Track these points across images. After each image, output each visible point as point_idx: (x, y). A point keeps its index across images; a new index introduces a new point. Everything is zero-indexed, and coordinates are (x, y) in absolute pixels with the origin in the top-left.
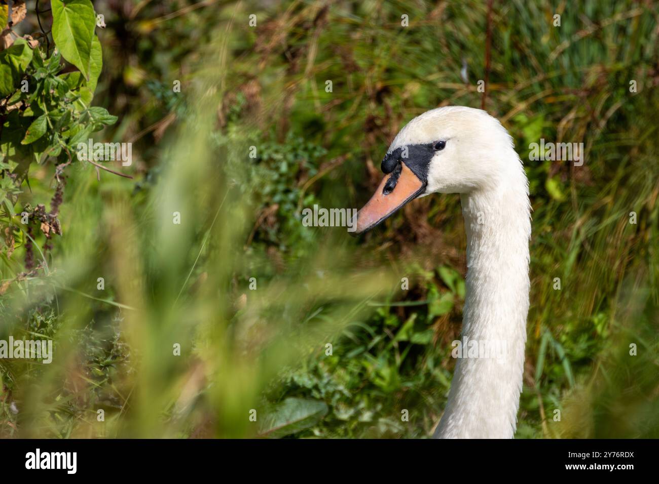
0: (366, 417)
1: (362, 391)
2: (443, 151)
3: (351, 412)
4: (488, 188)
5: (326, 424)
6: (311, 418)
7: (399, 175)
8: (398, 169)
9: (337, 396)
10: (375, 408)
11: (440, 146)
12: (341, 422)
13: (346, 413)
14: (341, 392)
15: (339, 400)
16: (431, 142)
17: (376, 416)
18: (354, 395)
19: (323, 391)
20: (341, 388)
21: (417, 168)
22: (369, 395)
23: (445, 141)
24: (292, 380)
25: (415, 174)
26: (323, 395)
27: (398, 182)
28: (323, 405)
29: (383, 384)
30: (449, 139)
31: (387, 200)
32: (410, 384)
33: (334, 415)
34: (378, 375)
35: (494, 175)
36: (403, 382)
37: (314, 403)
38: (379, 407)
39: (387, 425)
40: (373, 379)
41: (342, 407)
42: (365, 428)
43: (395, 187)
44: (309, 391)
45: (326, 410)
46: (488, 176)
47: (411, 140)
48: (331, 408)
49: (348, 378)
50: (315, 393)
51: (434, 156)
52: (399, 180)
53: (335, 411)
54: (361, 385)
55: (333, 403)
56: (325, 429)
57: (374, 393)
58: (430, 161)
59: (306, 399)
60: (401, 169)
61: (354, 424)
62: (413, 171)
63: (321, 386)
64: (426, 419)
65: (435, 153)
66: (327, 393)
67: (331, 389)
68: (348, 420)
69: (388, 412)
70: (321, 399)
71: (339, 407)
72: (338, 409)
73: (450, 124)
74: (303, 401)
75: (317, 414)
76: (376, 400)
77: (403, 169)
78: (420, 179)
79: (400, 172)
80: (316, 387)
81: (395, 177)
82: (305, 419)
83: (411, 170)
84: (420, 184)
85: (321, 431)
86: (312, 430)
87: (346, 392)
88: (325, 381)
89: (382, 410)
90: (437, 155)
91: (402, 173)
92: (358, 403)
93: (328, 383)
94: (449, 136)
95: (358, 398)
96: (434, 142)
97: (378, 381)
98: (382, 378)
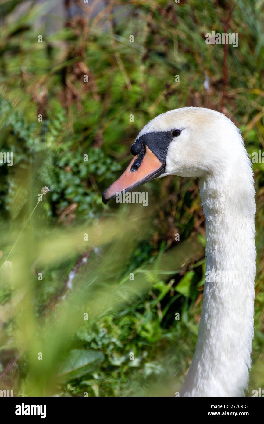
0: (135, 362)
1: (131, 341)
2: (178, 137)
3: (123, 359)
4: (217, 173)
5: (103, 369)
6: (90, 365)
7: (144, 156)
8: (143, 152)
9: (112, 347)
10: (142, 355)
11: (176, 133)
12: (115, 368)
13: (118, 359)
14: (114, 344)
15: (113, 350)
16: (169, 130)
17: (143, 362)
18: (125, 345)
19: (100, 343)
20: (114, 340)
21: (158, 151)
22: (137, 345)
23: (181, 129)
24: (76, 335)
25: (156, 155)
26: (100, 347)
27: (142, 162)
28: (101, 355)
29: (148, 335)
30: (184, 129)
31: (132, 175)
32: (169, 335)
33: (109, 362)
34: (144, 329)
35: (221, 162)
36: (164, 333)
37: (93, 353)
38: (145, 354)
39: (152, 368)
40: (140, 332)
41: (116, 355)
42: (134, 372)
43: (140, 166)
44: (89, 344)
45: (103, 358)
46: (216, 162)
47: (154, 128)
48: (106, 356)
49: (119, 332)
50: (93, 345)
51: (171, 141)
52: (143, 160)
53: (110, 359)
54: (131, 337)
55: (109, 352)
56: (102, 374)
57: (140, 344)
58: (169, 146)
59: (86, 349)
60: (145, 151)
61: (125, 369)
62: (154, 153)
63: (98, 339)
64: (183, 363)
65: (172, 139)
66: (103, 345)
67: (106, 342)
68: (121, 365)
69: (153, 358)
70: (99, 350)
71: (113, 356)
72: (112, 357)
73: (185, 117)
74: (84, 352)
75: (96, 361)
76: (143, 349)
77: (147, 151)
78: (160, 160)
79: (145, 154)
80: (94, 341)
81: (141, 158)
82: (86, 366)
83: (153, 152)
84: (160, 164)
85: (99, 375)
86: (91, 374)
87: (119, 343)
88: (101, 335)
89: (148, 356)
90: (174, 141)
91: (146, 155)
92: (128, 352)
93: (103, 337)
94: (184, 126)
95: (128, 348)
96: (172, 130)
97: (144, 334)
98: (147, 331)
